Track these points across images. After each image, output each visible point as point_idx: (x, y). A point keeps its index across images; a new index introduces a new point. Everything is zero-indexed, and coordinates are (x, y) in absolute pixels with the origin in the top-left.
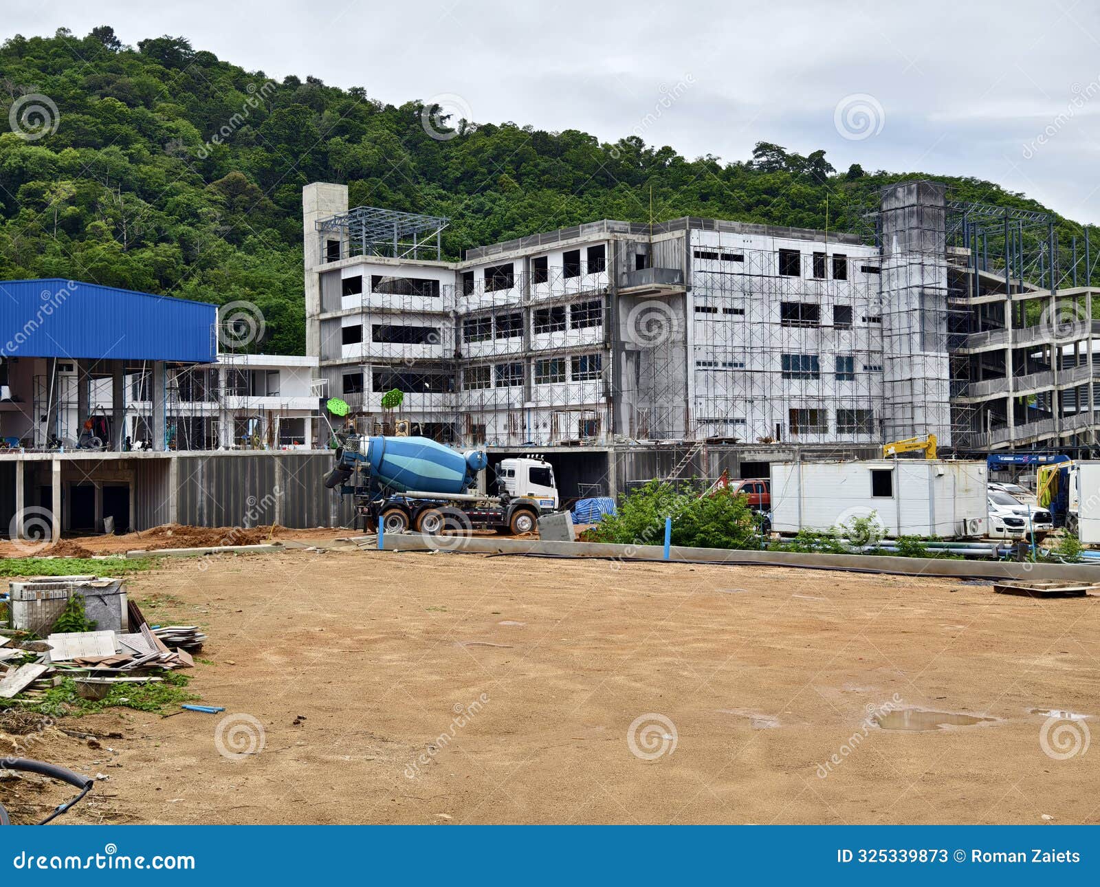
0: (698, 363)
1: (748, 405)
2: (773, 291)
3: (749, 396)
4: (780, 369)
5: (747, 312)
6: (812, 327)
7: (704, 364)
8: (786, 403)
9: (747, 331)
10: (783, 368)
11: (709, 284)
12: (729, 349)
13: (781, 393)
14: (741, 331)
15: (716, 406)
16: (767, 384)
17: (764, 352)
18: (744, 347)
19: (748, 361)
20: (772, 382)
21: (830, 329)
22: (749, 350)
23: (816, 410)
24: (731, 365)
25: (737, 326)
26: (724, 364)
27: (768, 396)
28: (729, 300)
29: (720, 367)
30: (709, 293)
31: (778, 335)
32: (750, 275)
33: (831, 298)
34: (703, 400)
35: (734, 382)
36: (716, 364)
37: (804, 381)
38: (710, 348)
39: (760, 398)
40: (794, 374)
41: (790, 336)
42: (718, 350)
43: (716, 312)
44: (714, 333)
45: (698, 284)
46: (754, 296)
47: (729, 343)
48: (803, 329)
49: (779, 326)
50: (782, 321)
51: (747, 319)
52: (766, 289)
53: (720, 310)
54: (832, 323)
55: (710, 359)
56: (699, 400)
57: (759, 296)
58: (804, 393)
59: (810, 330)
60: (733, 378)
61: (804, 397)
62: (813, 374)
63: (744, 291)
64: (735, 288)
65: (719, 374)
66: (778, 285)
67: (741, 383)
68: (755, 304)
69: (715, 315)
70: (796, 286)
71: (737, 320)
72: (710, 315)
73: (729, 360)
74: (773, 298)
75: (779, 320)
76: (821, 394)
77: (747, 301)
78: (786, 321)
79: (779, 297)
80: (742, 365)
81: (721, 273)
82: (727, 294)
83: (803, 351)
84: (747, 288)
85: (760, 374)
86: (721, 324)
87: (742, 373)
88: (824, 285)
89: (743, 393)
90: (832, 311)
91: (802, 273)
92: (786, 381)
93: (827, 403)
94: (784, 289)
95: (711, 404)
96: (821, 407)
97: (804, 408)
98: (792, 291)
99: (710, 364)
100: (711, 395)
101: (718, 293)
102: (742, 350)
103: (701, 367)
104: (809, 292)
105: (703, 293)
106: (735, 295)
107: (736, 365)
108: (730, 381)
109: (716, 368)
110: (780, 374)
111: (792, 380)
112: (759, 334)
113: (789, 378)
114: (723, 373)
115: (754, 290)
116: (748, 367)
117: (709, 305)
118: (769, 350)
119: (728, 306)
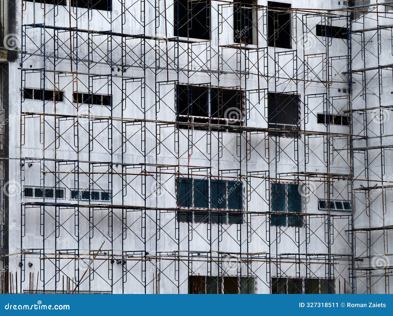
0: (28, 192)
1: (117, 269)
2: (163, 64)
3: (117, 252)
4: (173, 204)
5: (116, 100)
6: (231, 130)
7: (39, 193)
8: (183, 266)
9: (117, 135)
10: (179, 202)
11: (50, 49)
12: (84, 167)
13: (175, 248)
14: (105, 134)
15: (58, 270)
16: (151, 231)
17: (145, 173)
18: (111, 164)
19: (116, 188)
20: (158, 228)
21: (262, 135)
22: (119, 169)
23: (235, 279)
24: (86, 195)
25: (99, 127)
26: (74, 194)
27: (152, 253)
28: (84, 79)
29: (67, 199)
30: (49, 66)
31: (170, 142)
32: (123, 35)
33: (263, 81)
34: (35, 259)
35: (92, 227)
36: (60, 194)
37: (215, 227)
38: (50, 165)
39: (138, 256)
40: (198, 213)
41: (191, 145)
42: (64, 168)
43: (61, 100)
44: (58, 136)
45: (30, 47)
46: (130, 72)
47: (84, 156)
48: (216, 133)
49: (172, 128)
50: (178, 119)
51: (117, 113)
52: (150, 61)
53: (69, 96)
54: (265, 125)
55: (50, 183)
56: (29, 258)
57: (139, 73)
58: (215, 248)
59: (227, 137)
60: (90, 218)
61: (215, 254)
62: (231, 215)
63: (111, 63)
64: (96, 57)
65: (65, 213)
66: (171, 54)
67: (105, 229)
68: (131, 87)
69: (59, 105)
70: (203, 57)
71: (99, 115)
72: (50, 104)
73: (84, 186)
74: (162, 77)
75: (172, 117)
76: (244, 251)
77: (118, 81)
78: (185, 120)
79: (173, 76)
80: (106, 196)
81: (71, 29)
82: (82, 68)
83: (214, 172)
84: (116, 57)
85: (139, 213)
86: (70, 122)
87: (106, 211)
88: (253, 56)
89: (107, 246)
90: (264, 103)
91: (214, 35)
92: (184, 226)
93: (255, 265)
94: (183, 61)
95: (50, 266)
96: (244, 273)
97: (215, 273)
98: (195, 65)
99: (49, 193)
100: (50, 250)
101: (65, 66)
102: (105, 168)
103: (33, 199)
104: (225, 68)
105: (38, 65)
106: (96, 70)
107: (95, 195)
108: (85, 225)
109: (59, 201)
110: (173, 214)
111: (195, 225)
112: (136, 140)
113: (189, 220)
114: (72, 211)
115: (130, 61)
116: (117, 201)
117: (49, 87)
118: (154, 169)
119: (83, 90)
